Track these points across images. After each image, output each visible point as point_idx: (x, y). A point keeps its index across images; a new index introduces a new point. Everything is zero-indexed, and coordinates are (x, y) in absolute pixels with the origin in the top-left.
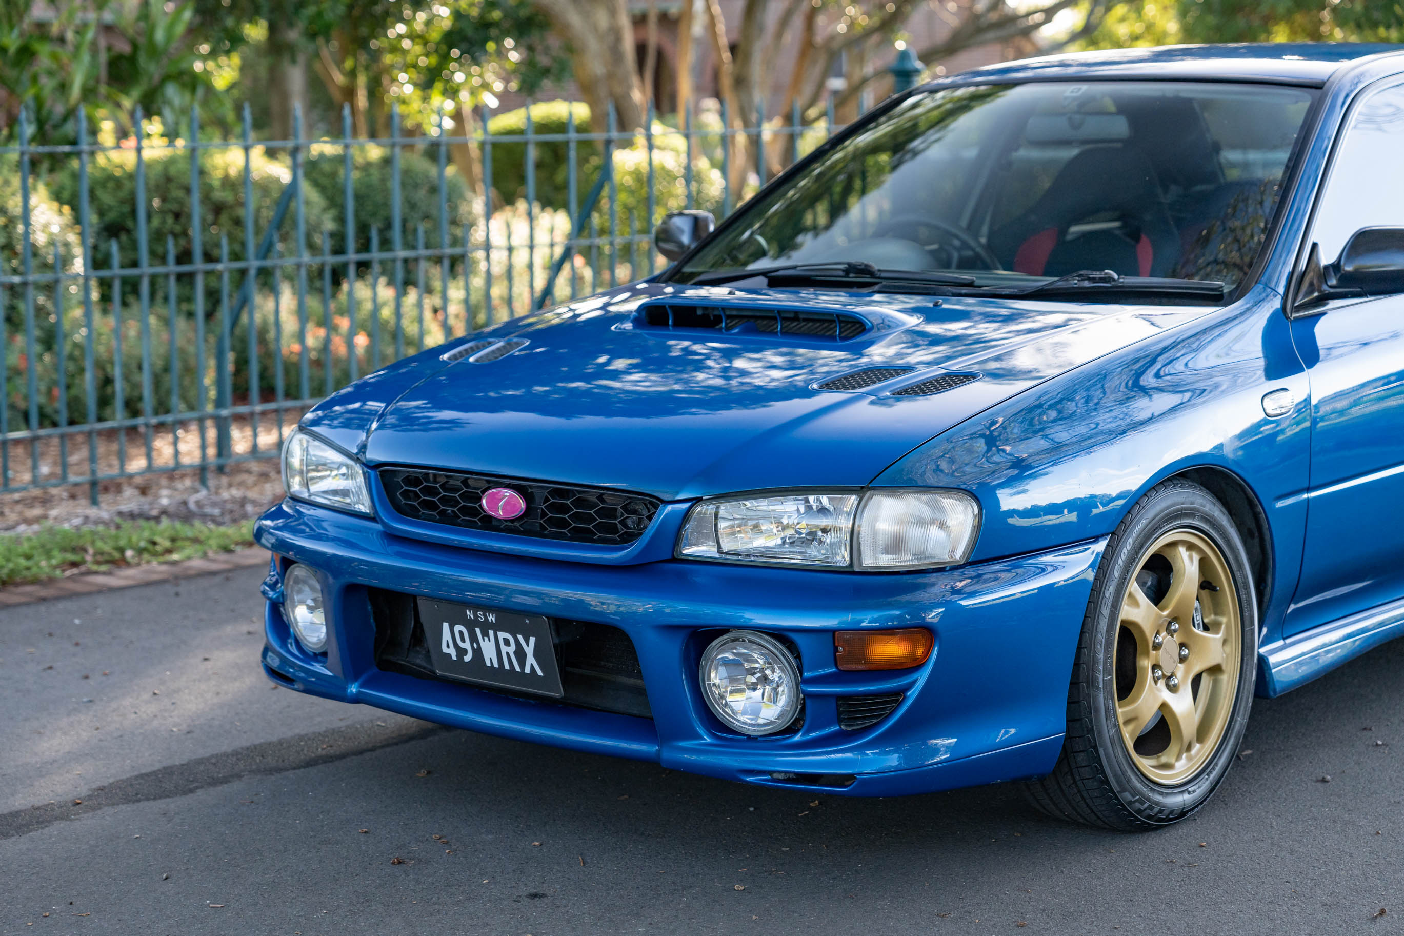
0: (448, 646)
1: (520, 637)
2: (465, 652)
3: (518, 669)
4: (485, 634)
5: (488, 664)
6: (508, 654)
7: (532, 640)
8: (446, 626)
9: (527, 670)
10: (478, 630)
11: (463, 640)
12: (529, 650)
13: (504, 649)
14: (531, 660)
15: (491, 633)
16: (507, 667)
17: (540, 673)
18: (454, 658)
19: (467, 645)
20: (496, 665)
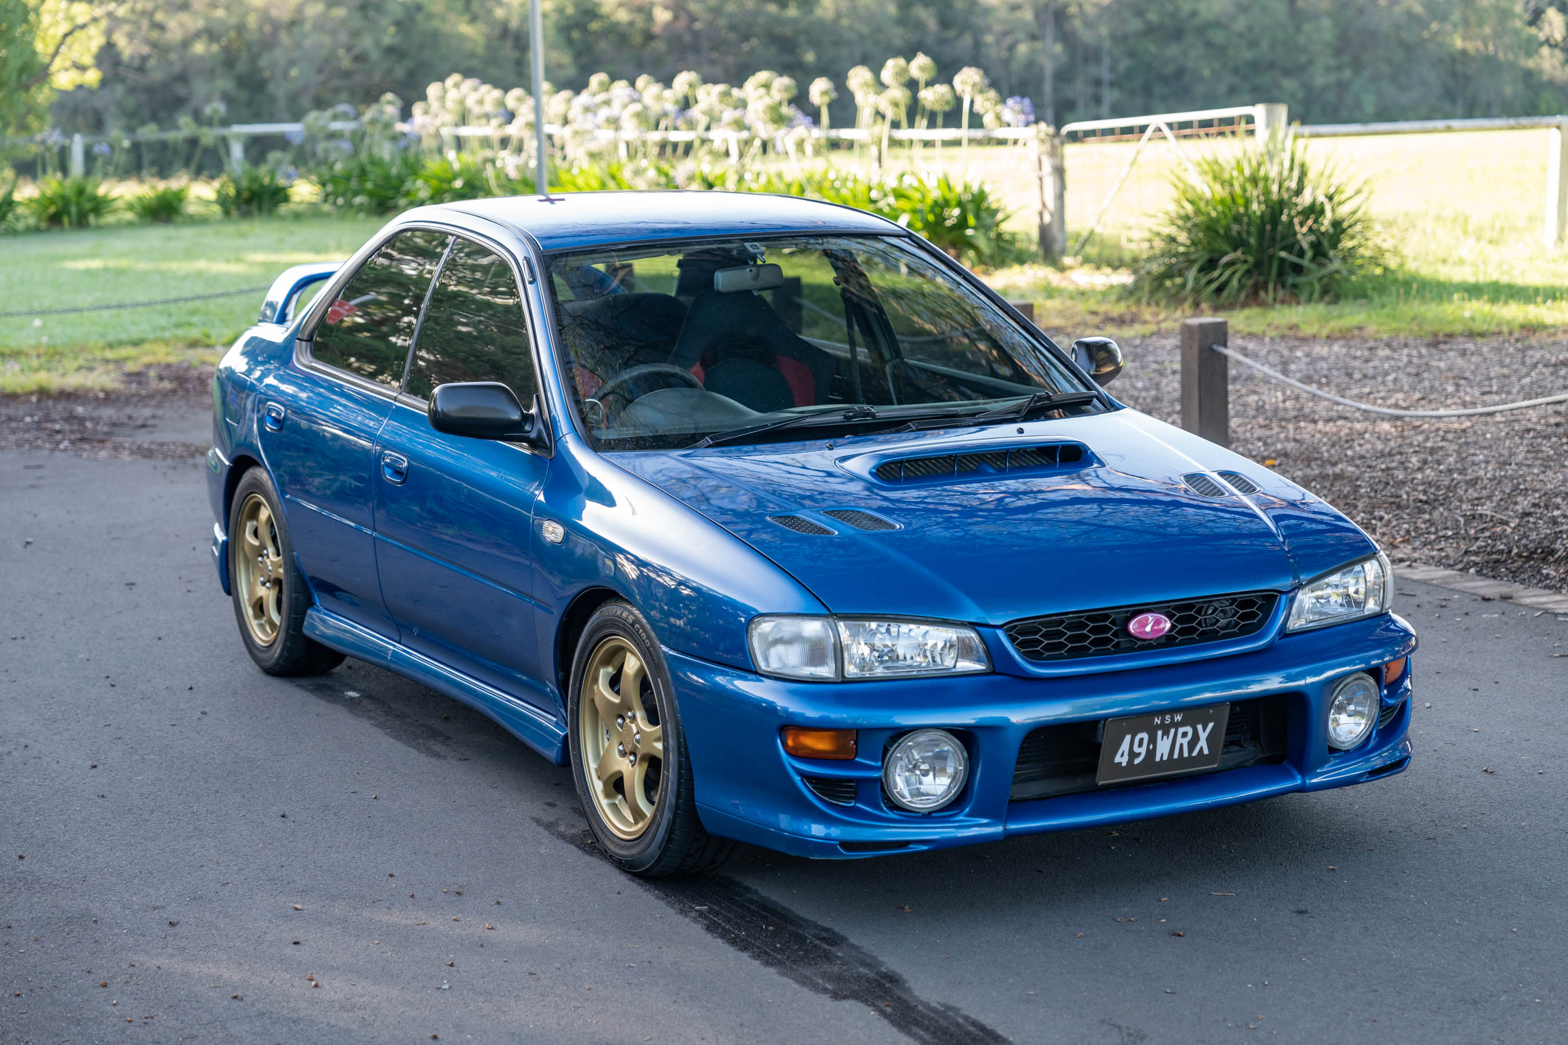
0: (1122, 755)
1: (1200, 727)
2: (1139, 754)
3: (1186, 754)
4: (1166, 733)
5: (1158, 759)
6: (1181, 745)
7: (1211, 725)
8: (1128, 738)
9: (1195, 753)
10: (1160, 733)
11: (1140, 745)
12: (1203, 736)
13: (1180, 740)
14: (1203, 743)
15: (1173, 731)
16: (1176, 756)
17: (1206, 751)
18: (1124, 764)
19: (1143, 751)
20: (1165, 758)
